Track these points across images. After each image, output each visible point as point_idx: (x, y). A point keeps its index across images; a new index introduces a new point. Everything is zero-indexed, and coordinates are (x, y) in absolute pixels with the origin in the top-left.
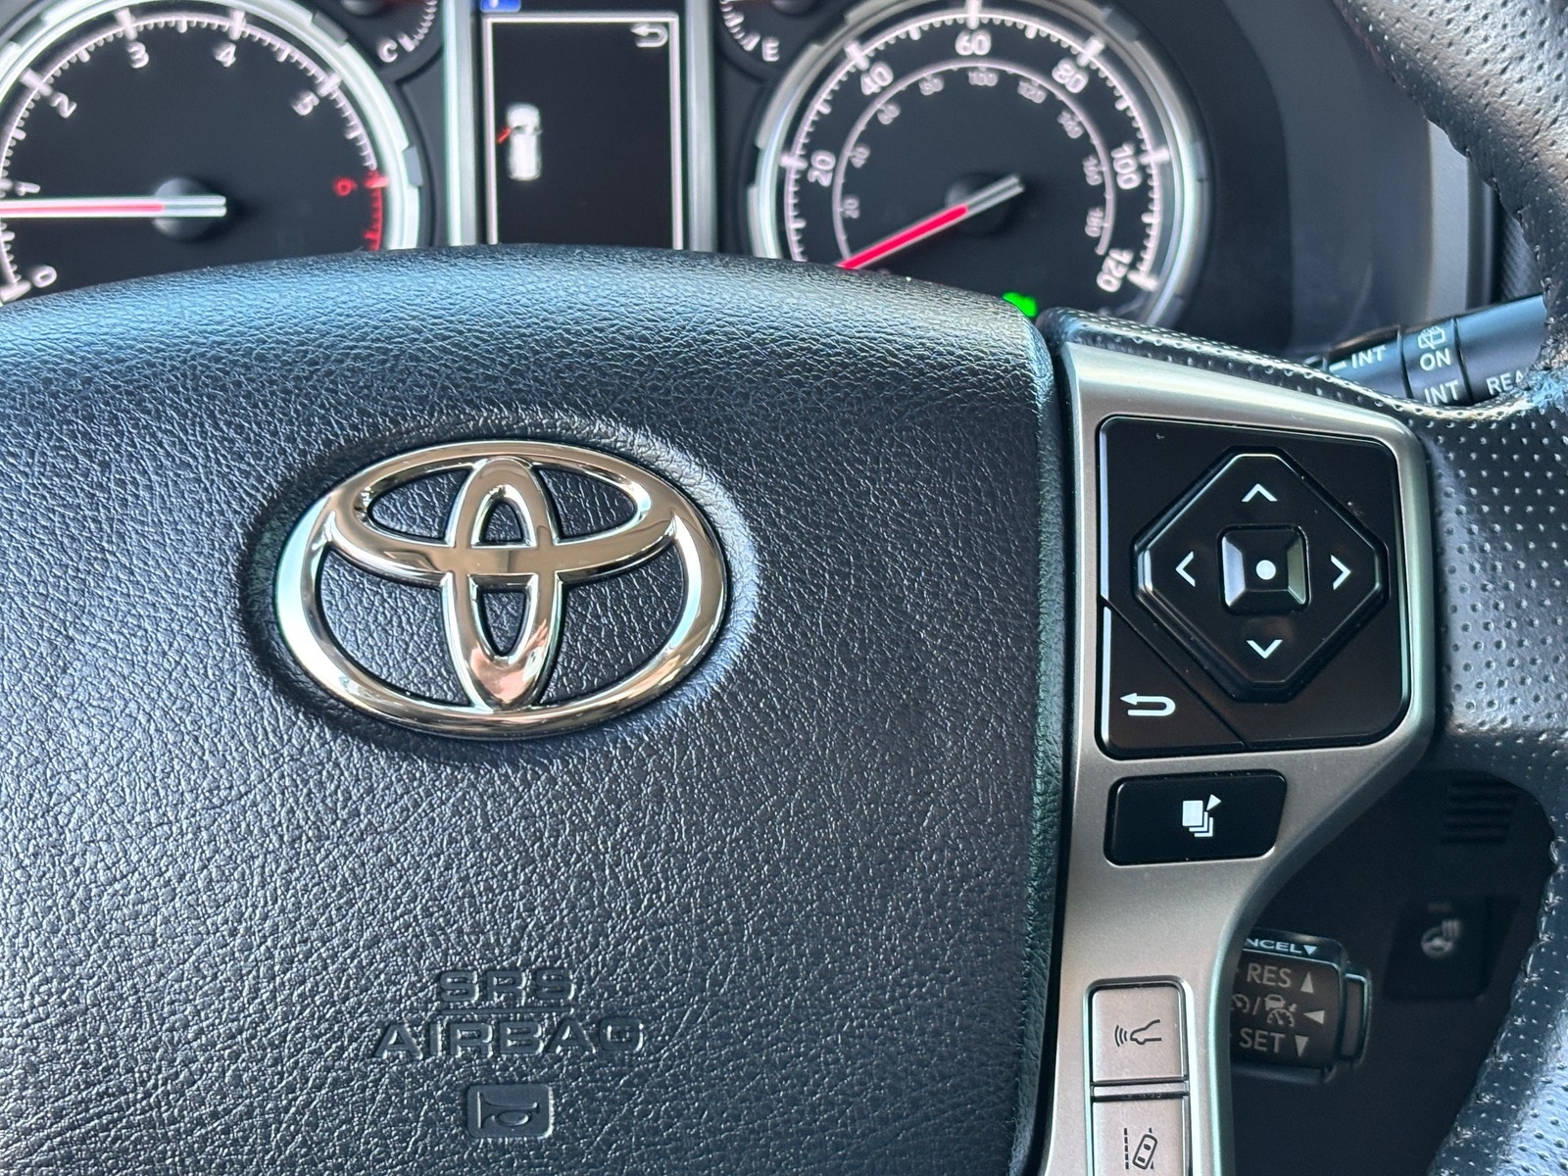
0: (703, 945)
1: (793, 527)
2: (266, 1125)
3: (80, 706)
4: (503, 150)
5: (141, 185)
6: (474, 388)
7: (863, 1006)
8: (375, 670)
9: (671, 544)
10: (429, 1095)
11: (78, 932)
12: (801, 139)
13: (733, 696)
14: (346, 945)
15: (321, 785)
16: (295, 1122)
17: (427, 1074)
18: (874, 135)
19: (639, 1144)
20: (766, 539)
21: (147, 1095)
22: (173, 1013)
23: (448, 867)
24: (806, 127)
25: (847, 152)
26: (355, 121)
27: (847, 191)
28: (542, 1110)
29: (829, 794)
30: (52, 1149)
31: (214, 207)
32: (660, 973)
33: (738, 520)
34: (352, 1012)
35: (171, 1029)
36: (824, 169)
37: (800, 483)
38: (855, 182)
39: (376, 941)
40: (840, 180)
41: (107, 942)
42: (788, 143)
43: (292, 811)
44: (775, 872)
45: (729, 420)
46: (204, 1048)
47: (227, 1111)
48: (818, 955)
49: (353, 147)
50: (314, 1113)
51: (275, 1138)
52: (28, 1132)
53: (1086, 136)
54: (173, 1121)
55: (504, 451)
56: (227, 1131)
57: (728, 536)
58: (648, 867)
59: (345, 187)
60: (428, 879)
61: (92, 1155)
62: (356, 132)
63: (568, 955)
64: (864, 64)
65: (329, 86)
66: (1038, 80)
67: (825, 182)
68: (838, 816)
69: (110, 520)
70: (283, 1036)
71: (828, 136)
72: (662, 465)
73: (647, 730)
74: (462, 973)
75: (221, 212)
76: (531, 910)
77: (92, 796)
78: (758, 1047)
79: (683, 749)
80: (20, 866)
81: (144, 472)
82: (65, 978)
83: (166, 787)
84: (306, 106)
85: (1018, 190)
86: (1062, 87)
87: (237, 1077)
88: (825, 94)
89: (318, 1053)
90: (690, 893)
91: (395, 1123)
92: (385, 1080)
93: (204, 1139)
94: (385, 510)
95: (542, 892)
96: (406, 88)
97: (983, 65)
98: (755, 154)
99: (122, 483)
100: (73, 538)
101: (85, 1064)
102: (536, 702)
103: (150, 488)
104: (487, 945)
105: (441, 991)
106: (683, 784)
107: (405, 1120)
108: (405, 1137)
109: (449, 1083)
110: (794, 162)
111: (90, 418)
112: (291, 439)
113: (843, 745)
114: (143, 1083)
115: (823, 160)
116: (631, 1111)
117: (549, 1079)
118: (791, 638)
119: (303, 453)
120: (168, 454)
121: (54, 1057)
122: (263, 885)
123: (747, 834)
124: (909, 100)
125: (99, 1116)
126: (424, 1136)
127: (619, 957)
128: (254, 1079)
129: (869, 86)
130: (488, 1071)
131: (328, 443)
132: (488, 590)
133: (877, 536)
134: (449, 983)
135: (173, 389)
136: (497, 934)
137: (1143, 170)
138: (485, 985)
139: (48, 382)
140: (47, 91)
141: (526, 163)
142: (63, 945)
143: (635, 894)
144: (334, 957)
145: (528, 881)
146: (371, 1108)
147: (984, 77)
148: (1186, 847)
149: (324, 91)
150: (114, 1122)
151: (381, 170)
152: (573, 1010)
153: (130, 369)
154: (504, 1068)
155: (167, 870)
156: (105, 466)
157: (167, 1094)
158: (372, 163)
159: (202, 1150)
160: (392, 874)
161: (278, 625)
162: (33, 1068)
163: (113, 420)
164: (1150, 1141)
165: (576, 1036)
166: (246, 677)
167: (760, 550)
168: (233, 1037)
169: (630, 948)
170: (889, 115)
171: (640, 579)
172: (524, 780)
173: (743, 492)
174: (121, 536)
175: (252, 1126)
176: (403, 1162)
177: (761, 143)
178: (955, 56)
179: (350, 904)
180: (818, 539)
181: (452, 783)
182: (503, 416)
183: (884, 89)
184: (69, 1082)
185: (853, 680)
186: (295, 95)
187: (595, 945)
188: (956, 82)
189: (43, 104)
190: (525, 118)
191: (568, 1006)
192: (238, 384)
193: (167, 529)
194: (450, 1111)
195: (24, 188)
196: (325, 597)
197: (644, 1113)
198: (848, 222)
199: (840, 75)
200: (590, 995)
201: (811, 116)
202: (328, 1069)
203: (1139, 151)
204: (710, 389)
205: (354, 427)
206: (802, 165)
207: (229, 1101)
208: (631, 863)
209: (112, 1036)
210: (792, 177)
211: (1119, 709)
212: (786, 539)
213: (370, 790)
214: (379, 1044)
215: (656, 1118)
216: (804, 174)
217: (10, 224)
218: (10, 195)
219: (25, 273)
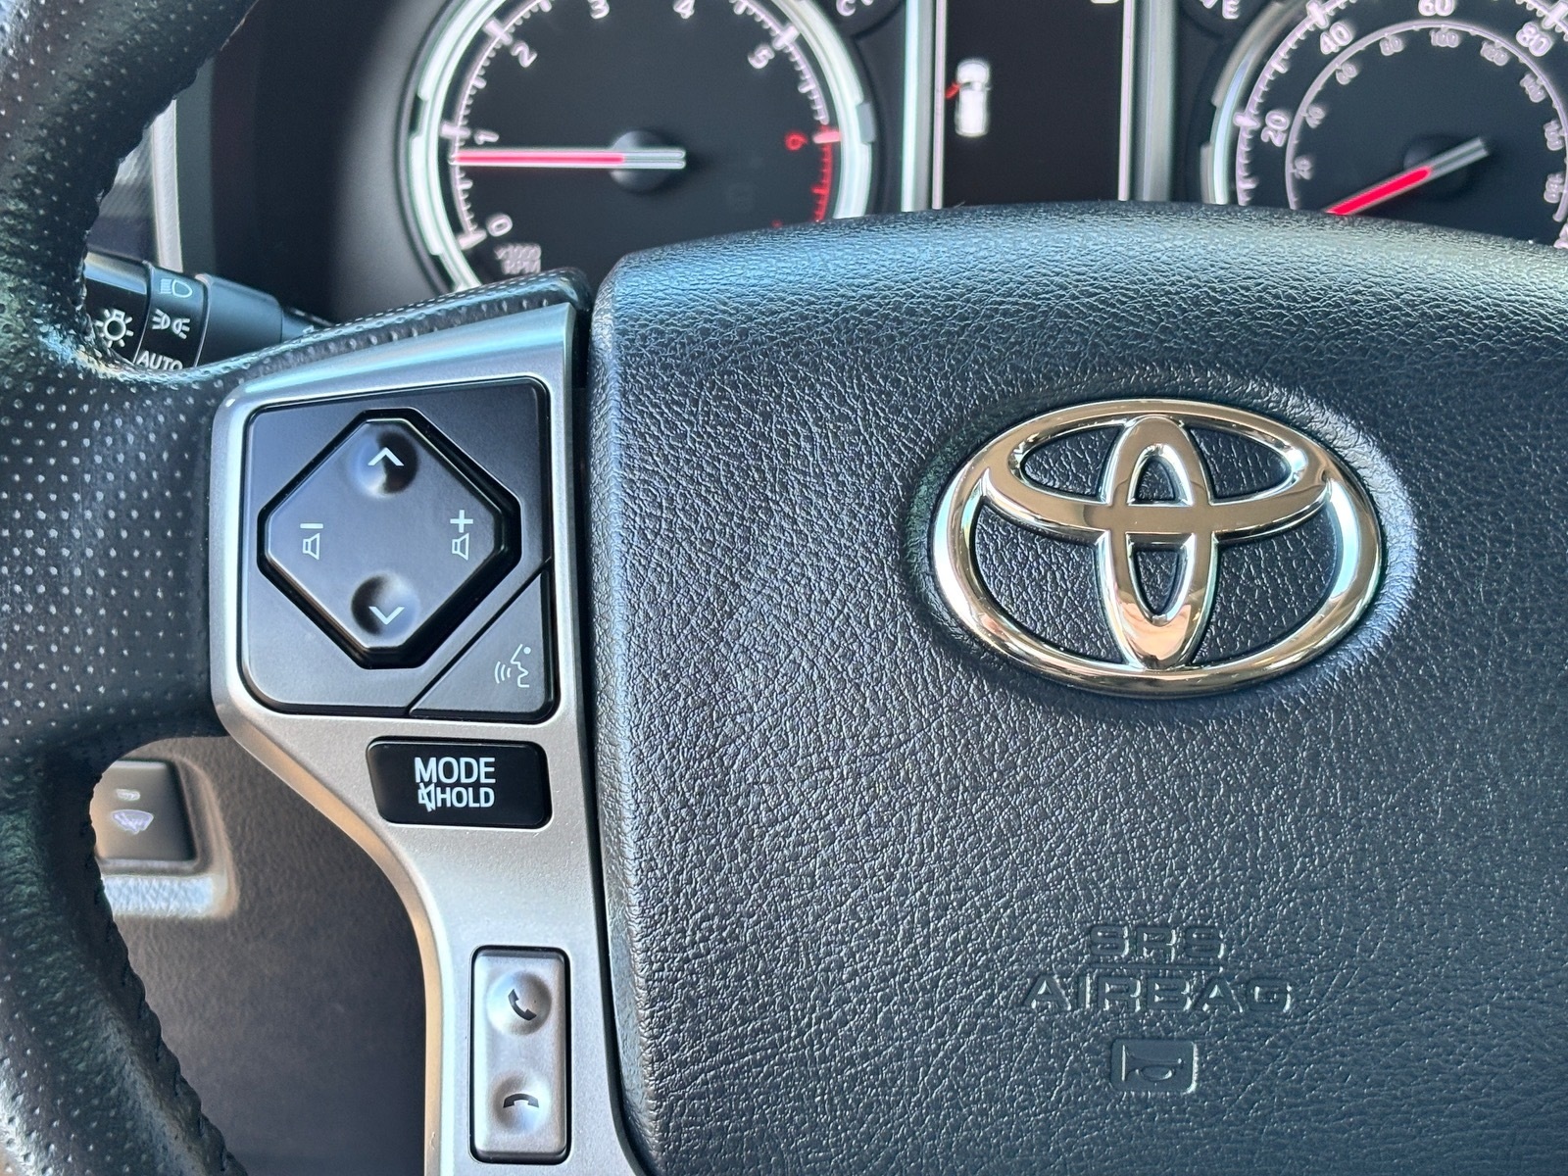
0: (1355, 913)
1: (1452, 492)
2: (914, 1068)
3: (745, 650)
4: (952, 105)
6: (1125, 346)
7: (1514, 979)
8: (1028, 624)
9: (1324, 508)
10: (1076, 1046)
11: (740, 872)
12: (1256, 98)
13: (1391, 662)
14: (1000, 895)
15: (979, 737)
16: (942, 1064)
17: (1074, 1026)
18: (1331, 94)
19: (1281, 1104)
20: (1426, 505)
21: (800, 1033)
22: (829, 954)
23: (1102, 822)
24: (1261, 86)
25: (1302, 112)
26: (808, 75)
27: (1301, 152)
28: (1186, 1067)
29: (1487, 766)
30: (705, 1082)
31: (673, 159)
32: (1310, 938)
33: (1396, 484)
34: (1004, 960)
35: (827, 970)
36: (1278, 129)
37: (1459, 448)
38: (1310, 142)
39: (1028, 892)
40: (1293, 142)
41: (767, 883)
42: (1243, 102)
43: (949, 761)
44: (1430, 840)
45: (1385, 383)
46: (856, 990)
47: (878, 1053)
48: (1470, 927)
49: (806, 102)
50: (962, 1058)
51: (923, 1081)
52: (683, 1064)
53: (1548, 100)
54: (824, 1059)
55: (1158, 409)
56: (876, 1071)
57: (1383, 501)
58: (1301, 831)
59: (796, 140)
60: (1082, 833)
61: (744, 1090)
62: (809, 86)
63: (1219, 915)
64: (1323, 24)
65: (785, 39)
66: (1500, 42)
67: (1278, 142)
68: (1495, 785)
69: (773, 470)
70: (935, 983)
71: (1284, 95)
72: (1315, 426)
73: (1304, 694)
74: (1113, 927)
75: (680, 165)
76: (1183, 868)
77: (756, 739)
78: (1405, 1015)
79: (1340, 713)
80: (685, 804)
81: (804, 424)
82: (725, 916)
83: (828, 732)
84: (761, 59)
85: (1482, 154)
86: (1526, 50)
87: (888, 1021)
88: (1282, 52)
89: (969, 999)
90: (1343, 859)
91: (1040, 1071)
92: (1033, 1029)
93: (853, 1078)
94: (1037, 467)
95: (1195, 851)
96: (862, 43)
97: (1444, 26)
98: (1210, 112)
99: (783, 434)
100: (737, 487)
101: (742, 1001)
102: (1189, 662)
103: (810, 439)
104: (1139, 902)
105: (1091, 944)
106: (1339, 748)
107: (1051, 1070)
108: (1050, 1086)
109: (1096, 1035)
110: (1248, 122)
111: (749, 369)
112: (946, 393)
113: (1502, 716)
114: (797, 1021)
115: (1278, 119)
116: (1274, 1073)
117: (1193, 1037)
118: (1450, 605)
119: (960, 408)
120: (827, 407)
121: (712, 992)
122: (920, 832)
123: (1403, 803)
124: (1369, 59)
125: (754, 1052)
126: (1069, 1085)
127: (1270, 918)
128: (904, 1022)
129: (1327, 45)
130: (1134, 1025)
131: (983, 398)
132: (1143, 548)
133: (1539, 505)
134: (1101, 937)
135: (828, 342)
136: (1149, 891)
138: (1135, 941)
139: (705, 332)
140: (507, 40)
141: (973, 120)
142: (725, 882)
143: (1288, 857)
144: (987, 906)
145: (1181, 839)
146: (1018, 1056)
147: (1446, 38)
149: (779, 45)
150: (768, 1058)
151: (834, 124)
152: (1221, 969)
153: (784, 321)
154: (1151, 1024)
155: (828, 814)
156: (767, 417)
157: (819, 1033)
158: (823, 117)
159: (851, 1089)
160: (1046, 827)
161: (934, 577)
162: (692, 1002)
163: (772, 371)
165: (1224, 998)
166: (906, 627)
167: (1419, 515)
168: (885, 980)
169: (1282, 911)
170: (1347, 74)
171: (1296, 543)
172: (1179, 739)
173: (1402, 456)
174: (784, 486)
175: (901, 1068)
176: (1046, 1111)
177: (1216, 101)
178: (1417, 16)
179: (1005, 854)
180: (1479, 505)
181: (1108, 741)
182: (1155, 374)
183: (1343, 49)
184: (725, 1018)
185: (1513, 650)
186: (751, 49)
187: (1245, 907)
188: (1418, 42)
189: (503, 54)
190: (975, 74)
191: (1218, 965)
192: (891, 338)
193: (828, 480)
194: (1095, 1063)
195: (483, 137)
196: (978, 551)
197: (1288, 1075)
198: (1300, 183)
199: (1298, 34)
200: (1240, 956)
201: (1267, 75)
202: (978, 1016)
204: (1363, 350)
205: (1009, 383)
206: (1255, 124)
207: (881, 1041)
208: (1286, 826)
209: (769, 973)
210: (1245, 137)
212: (1445, 504)
213: (1027, 743)
214: (1030, 993)
215: (1299, 1080)
216: (1257, 134)
217: (470, 173)
218: (470, 143)
219: (481, 222)
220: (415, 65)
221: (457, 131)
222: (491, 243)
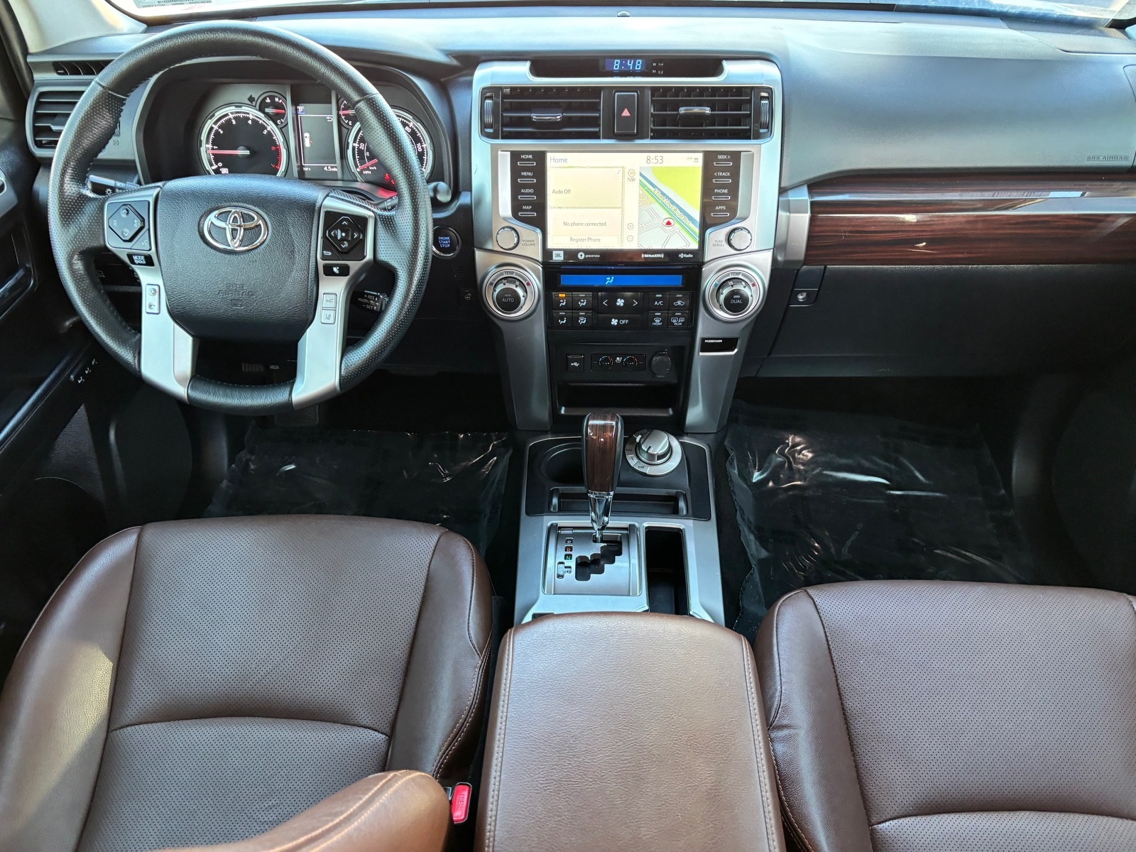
0: (263, 282)
1: (277, 222)
2: (205, 303)
4: (303, 141)
5: (236, 149)
6: (232, 199)
9: (260, 225)
12: (357, 140)
13: (269, 246)
20: (272, 223)
25: (366, 143)
26: (274, 135)
27: (367, 151)
29: (280, 263)
31: (247, 152)
32: (257, 286)
33: (269, 221)
36: (362, 146)
37: (278, 215)
40: (365, 149)
42: (355, 142)
44: (273, 273)
45: (269, 206)
49: (274, 140)
55: (235, 209)
58: (255, 272)
59: (273, 148)
61: (182, 305)
63: (244, 283)
65: (269, 128)
67: (362, 149)
71: (363, 140)
72: (259, 212)
73: (257, 251)
74: (229, 284)
75: (250, 154)
76: (239, 276)
79: (262, 254)
84: (265, 132)
86: (407, 131)
90: (261, 275)
96: (282, 130)
98: (348, 143)
102: (240, 247)
104: (232, 280)
105: (227, 287)
109: (229, 299)
110: (356, 145)
111: (178, 200)
112: (208, 205)
113: (282, 256)
116: (254, 306)
117: (242, 300)
118: (276, 239)
119: (208, 208)
120: (189, 206)
123: (269, 268)
127: (251, 283)
130: (234, 298)
131: (211, 207)
132: (233, 230)
133: (289, 226)
134: (227, 285)
135: (190, 196)
136: (234, 279)
137: (422, 148)
138: (233, 286)
140: (217, 128)
141: (307, 144)
143: (253, 275)
148: (334, 274)
149: (267, 130)
151: (279, 145)
153: (184, 193)
154: (236, 298)
158: (277, 143)
163: (181, 200)
164: (330, 316)
165: (246, 294)
166: (199, 240)
172: (239, 258)
173: (270, 217)
177: (349, 141)
180: (280, 226)
181: (229, 258)
182: (237, 204)
186: (263, 131)
187: (248, 281)
189: (217, 131)
190: (307, 135)
191: (244, 290)
192: (199, 196)
193: (188, 217)
195: (215, 147)
198: (367, 157)
200: (247, 289)
201: (359, 136)
203: (421, 144)
204: (267, 202)
205: (215, 204)
206: (358, 145)
208: (253, 271)
210: (356, 148)
211: (323, 253)
214: (219, 293)
216: (358, 147)
217: (213, 154)
218: (213, 149)
219: (217, 164)
220: (200, 134)
221: (210, 146)
222: (219, 168)
